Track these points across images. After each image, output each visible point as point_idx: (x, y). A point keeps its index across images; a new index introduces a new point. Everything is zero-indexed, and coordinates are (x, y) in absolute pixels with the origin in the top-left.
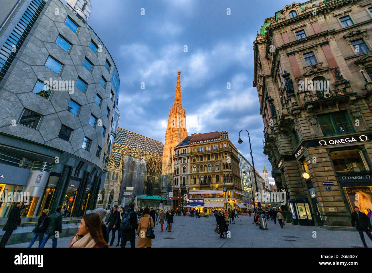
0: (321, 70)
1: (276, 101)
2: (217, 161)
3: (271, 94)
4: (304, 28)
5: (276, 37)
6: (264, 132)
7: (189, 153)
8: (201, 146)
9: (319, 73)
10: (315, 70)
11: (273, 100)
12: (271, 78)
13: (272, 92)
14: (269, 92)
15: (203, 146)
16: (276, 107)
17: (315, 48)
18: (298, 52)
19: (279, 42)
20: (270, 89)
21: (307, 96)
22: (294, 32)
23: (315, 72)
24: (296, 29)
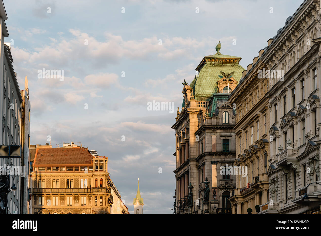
0: (230, 187)
1: (195, 189)
2: (84, 209)
3: (192, 180)
4: (229, 139)
5: (207, 138)
6: (175, 197)
7: (31, 188)
8: (56, 178)
9: (228, 189)
10: (227, 185)
11: (193, 187)
12: (196, 162)
13: (194, 178)
14: (191, 177)
15: (59, 178)
16: (194, 195)
17: (232, 164)
18: (220, 163)
19: (208, 144)
20: (192, 174)
21: (215, 209)
22: (222, 138)
23: (226, 188)
24: (224, 137)
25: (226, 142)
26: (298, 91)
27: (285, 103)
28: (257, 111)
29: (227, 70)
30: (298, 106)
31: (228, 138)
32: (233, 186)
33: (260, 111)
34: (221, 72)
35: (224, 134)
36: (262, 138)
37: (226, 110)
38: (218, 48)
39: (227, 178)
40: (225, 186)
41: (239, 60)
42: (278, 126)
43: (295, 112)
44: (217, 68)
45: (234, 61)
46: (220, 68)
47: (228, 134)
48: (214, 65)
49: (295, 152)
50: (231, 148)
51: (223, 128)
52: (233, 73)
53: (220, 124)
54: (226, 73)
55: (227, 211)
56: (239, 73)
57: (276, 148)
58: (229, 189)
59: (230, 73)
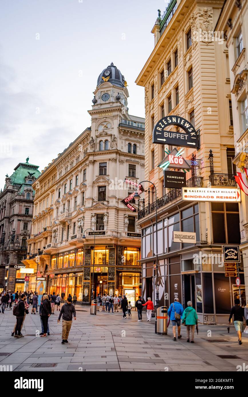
0: (27, 234)
1: (6, 234)
3: (5, 229)
5: (17, 206)
10: (25, 234)
12: (8, 219)
16: (5, 238)
18: (22, 221)
19: (17, 210)
20: (5, 226)
21: (17, 246)
22: (25, 207)
23: (24, 235)
24: (26, 206)
25: (27, 210)
26: (74, 182)
27: (65, 188)
28: (49, 192)
29: (31, 171)
30: (73, 189)
31: (28, 207)
32: (29, 234)
33: (50, 192)
34: (28, 172)
35: (26, 205)
36: (50, 207)
37: (29, 192)
38: (28, 159)
39: (26, 229)
40: (24, 234)
41: (38, 167)
42: (60, 200)
43: (71, 192)
44: (26, 170)
45: (35, 168)
46: (27, 170)
47: (29, 205)
48: (24, 168)
49: (70, 215)
50: (30, 213)
51: (26, 201)
52: (34, 173)
53: (25, 199)
54: (30, 173)
55: (24, 248)
56: (37, 174)
57: (58, 212)
58: (26, 236)
59: (32, 173)
